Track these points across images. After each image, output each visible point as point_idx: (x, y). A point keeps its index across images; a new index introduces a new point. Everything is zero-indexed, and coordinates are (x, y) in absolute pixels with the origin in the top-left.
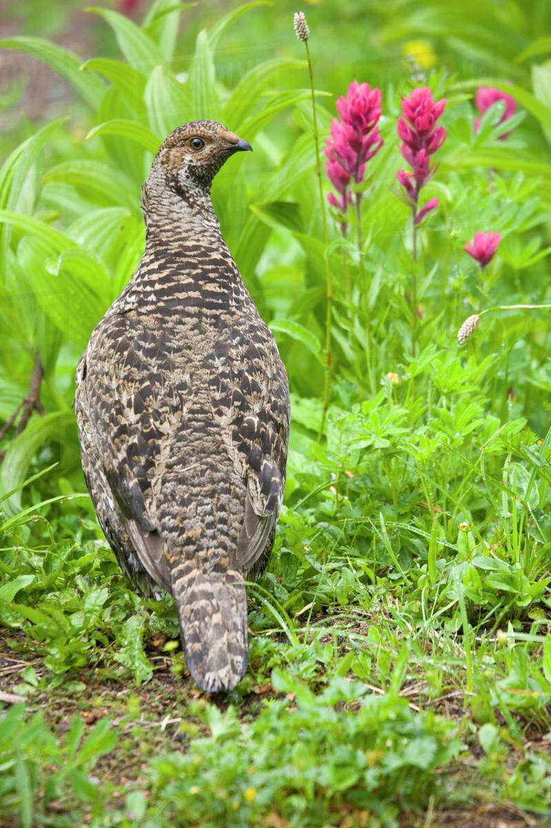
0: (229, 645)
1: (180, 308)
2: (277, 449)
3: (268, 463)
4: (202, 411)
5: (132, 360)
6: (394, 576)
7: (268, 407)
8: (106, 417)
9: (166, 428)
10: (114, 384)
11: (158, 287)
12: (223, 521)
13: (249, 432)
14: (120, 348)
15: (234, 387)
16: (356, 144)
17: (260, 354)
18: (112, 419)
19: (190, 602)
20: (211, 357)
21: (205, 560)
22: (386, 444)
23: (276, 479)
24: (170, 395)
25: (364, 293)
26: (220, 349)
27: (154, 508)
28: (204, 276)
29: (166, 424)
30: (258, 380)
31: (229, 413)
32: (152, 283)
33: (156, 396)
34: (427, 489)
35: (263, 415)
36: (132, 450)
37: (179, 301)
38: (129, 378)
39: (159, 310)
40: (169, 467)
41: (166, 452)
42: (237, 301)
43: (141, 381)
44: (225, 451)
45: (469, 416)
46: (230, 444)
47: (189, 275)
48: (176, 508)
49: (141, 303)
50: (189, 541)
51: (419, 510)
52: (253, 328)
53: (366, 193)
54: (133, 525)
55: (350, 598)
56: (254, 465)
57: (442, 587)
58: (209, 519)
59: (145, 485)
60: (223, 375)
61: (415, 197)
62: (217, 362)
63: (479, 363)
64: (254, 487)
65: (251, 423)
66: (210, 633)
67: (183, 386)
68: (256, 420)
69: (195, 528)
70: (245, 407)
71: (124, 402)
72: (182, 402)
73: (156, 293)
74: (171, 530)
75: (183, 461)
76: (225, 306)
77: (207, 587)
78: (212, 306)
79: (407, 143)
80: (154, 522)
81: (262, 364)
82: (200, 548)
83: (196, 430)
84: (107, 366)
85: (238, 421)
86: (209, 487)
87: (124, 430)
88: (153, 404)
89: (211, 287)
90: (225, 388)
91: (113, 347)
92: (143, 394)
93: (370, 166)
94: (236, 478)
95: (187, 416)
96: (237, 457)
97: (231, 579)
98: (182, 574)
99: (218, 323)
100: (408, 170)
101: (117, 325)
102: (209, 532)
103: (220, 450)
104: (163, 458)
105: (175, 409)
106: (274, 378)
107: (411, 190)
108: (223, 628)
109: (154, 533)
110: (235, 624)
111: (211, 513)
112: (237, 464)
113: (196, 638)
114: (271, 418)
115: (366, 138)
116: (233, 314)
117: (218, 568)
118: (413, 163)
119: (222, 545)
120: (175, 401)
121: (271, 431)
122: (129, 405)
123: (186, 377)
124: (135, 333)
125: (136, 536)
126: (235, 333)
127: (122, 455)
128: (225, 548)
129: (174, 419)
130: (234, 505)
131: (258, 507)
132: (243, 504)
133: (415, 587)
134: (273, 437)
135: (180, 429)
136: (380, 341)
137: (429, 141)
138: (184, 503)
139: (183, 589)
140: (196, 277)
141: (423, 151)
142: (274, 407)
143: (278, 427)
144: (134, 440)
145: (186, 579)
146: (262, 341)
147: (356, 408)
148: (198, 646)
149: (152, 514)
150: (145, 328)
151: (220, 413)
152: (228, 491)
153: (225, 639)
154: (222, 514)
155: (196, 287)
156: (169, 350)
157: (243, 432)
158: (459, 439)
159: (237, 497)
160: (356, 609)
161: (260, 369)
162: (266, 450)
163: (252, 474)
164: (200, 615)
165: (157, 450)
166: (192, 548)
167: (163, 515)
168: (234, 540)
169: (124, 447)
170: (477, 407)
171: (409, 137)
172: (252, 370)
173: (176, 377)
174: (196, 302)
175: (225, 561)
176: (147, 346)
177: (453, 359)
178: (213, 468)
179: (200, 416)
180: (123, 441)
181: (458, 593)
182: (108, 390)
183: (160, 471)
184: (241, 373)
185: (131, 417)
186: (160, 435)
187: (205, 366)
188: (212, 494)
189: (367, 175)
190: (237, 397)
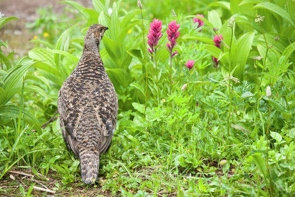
0: (93, 171)
1: (88, 78)
2: (111, 117)
3: (109, 121)
4: (90, 106)
5: (73, 90)
6: (160, 157)
7: (109, 105)
8: (65, 105)
9: (80, 110)
10: (68, 96)
11: (82, 72)
12: (94, 137)
13: (103, 112)
14: (71, 86)
15: (100, 100)
16: (155, 36)
17: (108, 91)
18: (67, 106)
19: (83, 159)
20: (94, 91)
21: (89, 147)
22: (160, 120)
23: (111, 126)
24: (83, 101)
25: (157, 76)
26: (97, 90)
27: (75, 132)
28: (96, 69)
29: (81, 109)
30: (107, 98)
31: (98, 107)
32: (81, 71)
33: (79, 101)
34: (172, 133)
35: (108, 108)
36: (71, 115)
37: (88, 76)
38: (72, 95)
39: (82, 78)
40: (81, 121)
41: (80, 117)
42: (104, 76)
43: (75, 96)
44: (96, 118)
45: (184, 112)
46: (98, 116)
47: (92, 69)
48: (81, 133)
49: (77, 76)
50: (84, 142)
51: (169, 139)
52: (107, 84)
53: (158, 49)
54: (69, 137)
55: (148, 163)
56: (104, 121)
57: (173, 162)
58: (90, 136)
59: (73, 125)
60: (98, 97)
61: (171, 50)
62: (96, 93)
63: (187, 97)
64: (104, 128)
65: (104, 110)
66: (88, 167)
67: (86, 99)
68: (105, 109)
69: (86, 139)
70: (102, 105)
71: (70, 101)
72: (86, 103)
73: (82, 73)
74: (80, 139)
75: (84, 120)
76: (101, 78)
77: (89, 155)
78: (97, 77)
79: (169, 36)
80: (75, 136)
81: (108, 93)
82: (87, 144)
83: (88, 112)
84: (66, 91)
85: (100, 109)
86: (91, 127)
87: (69, 109)
88: (78, 103)
89: (97, 72)
90: (97, 100)
91: (68, 86)
92: (75, 100)
93: (159, 41)
94: (99, 125)
95: (86, 108)
96: (99, 119)
97: (95, 153)
98: (82, 151)
99: (98, 82)
100: (170, 43)
101: (71, 80)
102: (90, 140)
103: (95, 117)
104: (79, 118)
105: (84, 105)
106: (112, 97)
107: (170, 48)
108: (92, 166)
109: (75, 139)
110: (95, 166)
111: (91, 135)
112: (99, 122)
113: (84, 169)
114: (110, 108)
115: (158, 34)
116: (102, 79)
117: (92, 150)
118: (171, 41)
119: (93, 144)
120: (84, 103)
121: (110, 112)
122: (71, 103)
123: (88, 97)
124: (75, 83)
125: (70, 139)
126: (102, 85)
127: (68, 116)
128: (94, 145)
129: (83, 107)
130: (98, 133)
131: (105, 133)
132: (100, 132)
133: (166, 161)
134: (110, 114)
135: (84, 111)
136: (161, 89)
137: (175, 36)
138: (84, 132)
139: (82, 155)
140: (94, 70)
141: (174, 38)
142: (111, 105)
143: (112, 111)
144: (72, 112)
145: (83, 152)
146: (109, 87)
147: (153, 109)
148: (85, 171)
149: (75, 134)
150: (78, 82)
151: (95, 107)
152: (96, 129)
153: (92, 169)
154: (94, 135)
155: (94, 72)
156: (83, 88)
157: (101, 112)
158: (181, 118)
159: (99, 130)
160: (150, 167)
161: (108, 95)
162: (108, 117)
163: (103, 124)
164: (86, 162)
165: (77, 116)
166: (85, 144)
167: (78, 134)
168: (97, 143)
169: (69, 114)
170: (186, 110)
171: (170, 34)
172: (105, 95)
173: (84, 96)
174: (93, 76)
175: (94, 148)
176: (78, 87)
177: (180, 96)
178: (92, 122)
179: (90, 108)
180: (69, 112)
181: (177, 163)
182: (66, 98)
183: (78, 122)
184: (102, 96)
185: (71, 106)
186: (79, 112)
187: (93, 94)
188: (92, 129)
189: (158, 44)
190: (100, 102)
